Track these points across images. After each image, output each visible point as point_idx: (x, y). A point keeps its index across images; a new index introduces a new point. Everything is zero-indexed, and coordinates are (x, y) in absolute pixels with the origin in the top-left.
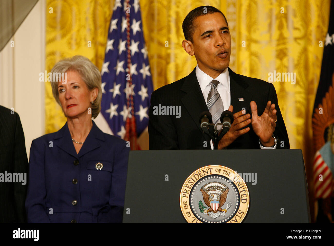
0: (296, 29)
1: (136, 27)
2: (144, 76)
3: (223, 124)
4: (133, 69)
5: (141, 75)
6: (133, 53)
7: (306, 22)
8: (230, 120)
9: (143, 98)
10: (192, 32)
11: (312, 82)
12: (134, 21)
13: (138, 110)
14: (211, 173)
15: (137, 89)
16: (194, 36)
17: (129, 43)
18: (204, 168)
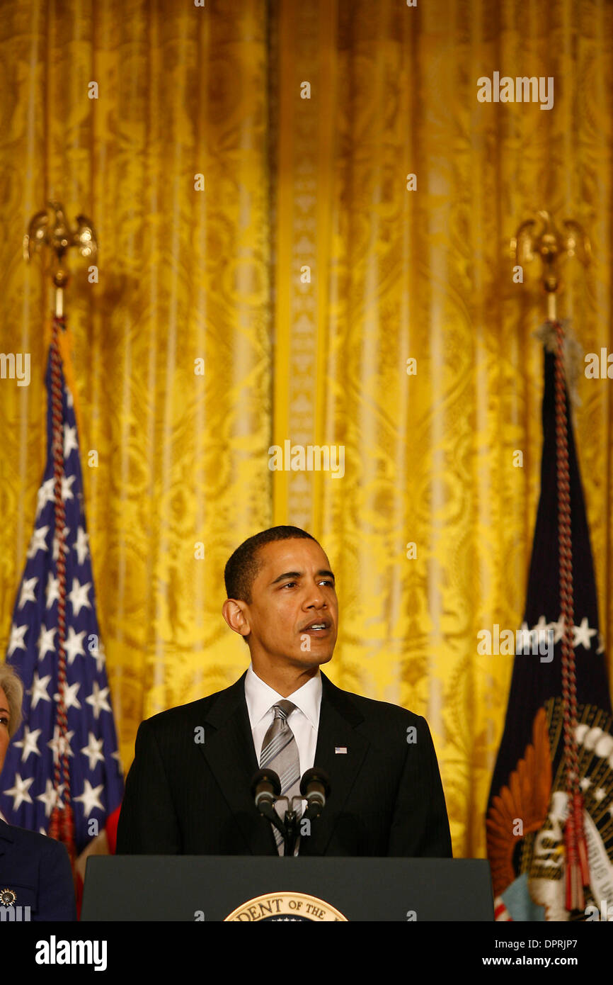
0: (448, 613)
1: (79, 597)
2: (96, 713)
3: (309, 796)
4: (70, 696)
5: (89, 708)
6: (71, 658)
7: (471, 600)
8: (323, 789)
9: (93, 764)
10: (252, 576)
11: (480, 740)
12: (76, 584)
13: (81, 791)
14: (278, 910)
15: (79, 743)
16: (254, 587)
17: (62, 633)
18: (263, 899)
